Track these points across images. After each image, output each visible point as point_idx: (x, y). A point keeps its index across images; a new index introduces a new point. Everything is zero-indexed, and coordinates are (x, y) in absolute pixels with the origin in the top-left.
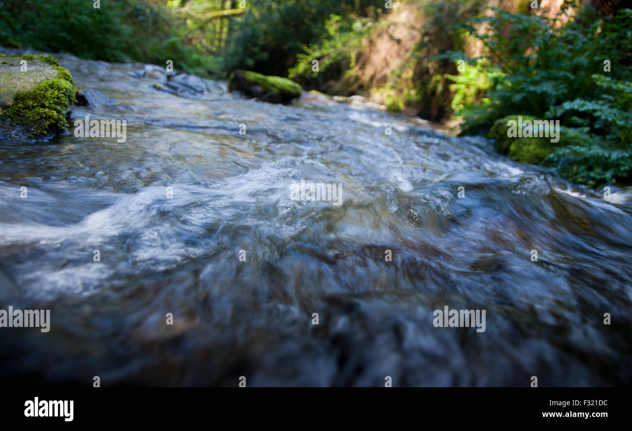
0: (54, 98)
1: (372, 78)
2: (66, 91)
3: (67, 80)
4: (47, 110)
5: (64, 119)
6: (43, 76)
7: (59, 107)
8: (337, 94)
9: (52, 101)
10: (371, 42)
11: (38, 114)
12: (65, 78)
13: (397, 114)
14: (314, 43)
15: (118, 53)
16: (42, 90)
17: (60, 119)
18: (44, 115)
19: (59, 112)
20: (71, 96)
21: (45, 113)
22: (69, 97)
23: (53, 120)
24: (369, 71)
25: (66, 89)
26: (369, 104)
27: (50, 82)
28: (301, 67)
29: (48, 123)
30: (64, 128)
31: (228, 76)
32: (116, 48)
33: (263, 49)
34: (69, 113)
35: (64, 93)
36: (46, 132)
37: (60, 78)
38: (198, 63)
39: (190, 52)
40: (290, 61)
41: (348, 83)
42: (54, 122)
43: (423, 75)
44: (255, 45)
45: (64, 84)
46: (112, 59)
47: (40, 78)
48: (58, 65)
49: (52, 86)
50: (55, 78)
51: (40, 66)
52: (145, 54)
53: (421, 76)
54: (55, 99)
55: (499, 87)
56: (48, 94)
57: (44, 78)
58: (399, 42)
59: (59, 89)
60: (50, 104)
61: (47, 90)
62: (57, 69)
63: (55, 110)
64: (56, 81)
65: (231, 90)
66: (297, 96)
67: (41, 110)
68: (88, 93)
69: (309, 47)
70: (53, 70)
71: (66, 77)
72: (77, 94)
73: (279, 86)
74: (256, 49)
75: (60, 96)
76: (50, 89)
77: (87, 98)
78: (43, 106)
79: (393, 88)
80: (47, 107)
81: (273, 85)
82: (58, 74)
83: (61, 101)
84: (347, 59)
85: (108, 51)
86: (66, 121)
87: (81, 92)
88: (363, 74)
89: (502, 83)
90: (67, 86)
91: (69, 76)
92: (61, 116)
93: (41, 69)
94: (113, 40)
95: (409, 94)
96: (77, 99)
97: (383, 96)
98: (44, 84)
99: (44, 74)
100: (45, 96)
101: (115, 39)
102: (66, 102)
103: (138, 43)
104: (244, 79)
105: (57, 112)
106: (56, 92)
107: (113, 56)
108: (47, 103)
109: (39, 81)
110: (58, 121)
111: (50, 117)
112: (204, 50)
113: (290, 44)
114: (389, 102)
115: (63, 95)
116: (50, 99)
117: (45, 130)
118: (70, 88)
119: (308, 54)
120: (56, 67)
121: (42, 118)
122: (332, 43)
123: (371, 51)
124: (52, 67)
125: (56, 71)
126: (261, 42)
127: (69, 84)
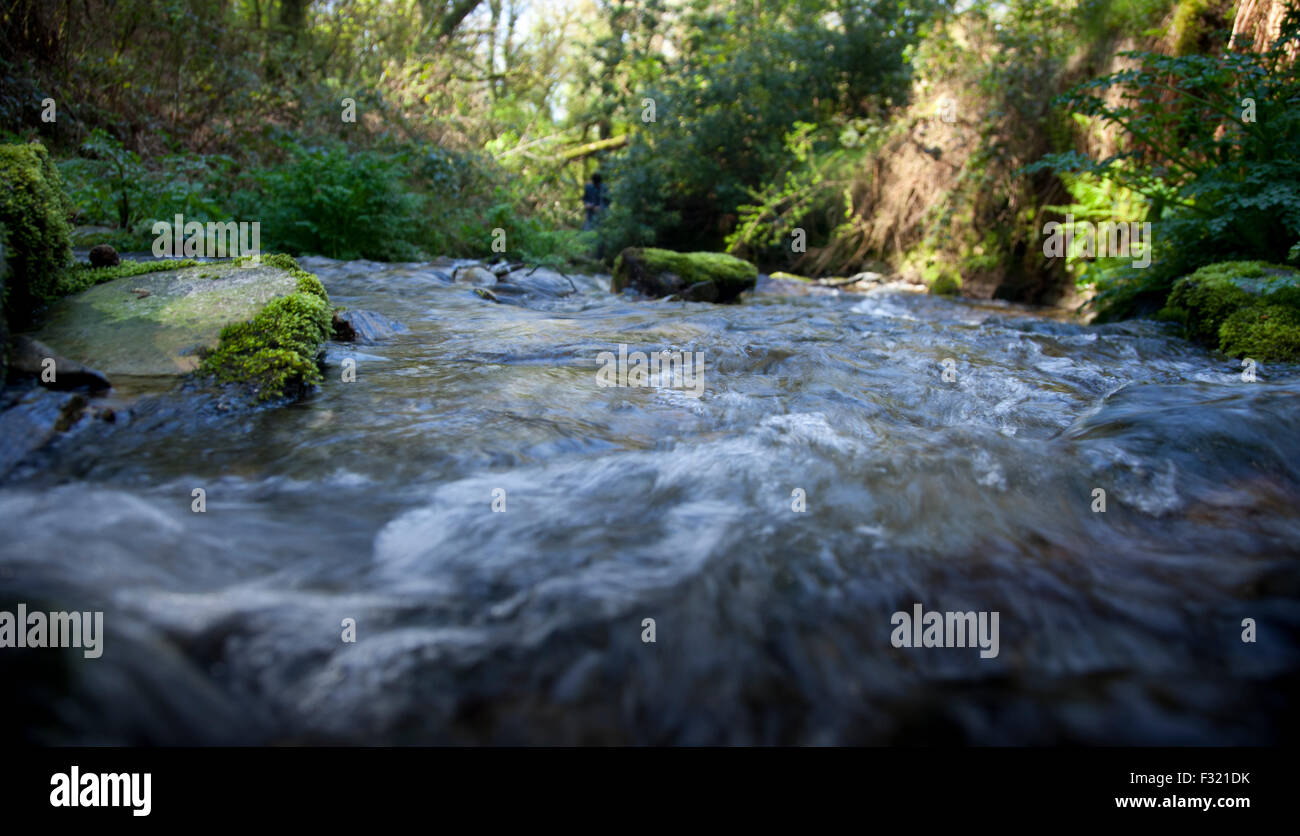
0: (292, 328)
1: (891, 234)
2: (314, 314)
3: (315, 293)
4: (280, 352)
5: (314, 366)
6: (270, 291)
7: (302, 345)
8: (823, 274)
9: (289, 335)
10: (881, 165)
11: (265, 360)
12: (310, 291)
13: (952, 297)
14: (768, 183)
15: (402, 245)
16: (271, 316)
17: (305, 367)
18: (277, 362)
19: (303, 353)
20: (325, 323)
21: (277, 357)
22: (320, 325)
23: (293, 369)
24: (884, 221)
25: (314, 310)
26: (893, 286)
27: (284, 300)
28: (749, 229)
29: (284, 375)
30: (313, 382)
31: (610, 264)
32: (398, 237)
33: (670, 205)
34: (322, 355)
35: (310, 318)
36: (280, 394)
37: (301, 290)
38: (551, 247)
39: (534, 227)
40: (724, 222)
41: (844, 250)
42: (294, 372)
43: (996, 215)
44: (654, 199)
45: (311, 300)
46: (392, 256)
47: (266, 295)
48: (297, 269)
49: (287, 307)
50: (292, 291)
51: (266, 274)
52: (450, 240)
53: (993, 217)
54: (295, 331)
55: (1167, 212)
56: (283, 322)
57: (273, 294)
58: (936, 154)
59: (301, 311)
60: (286, 339)
61: (280, 315)
62: (297, 275)
63: (296, 349)
64: (295, 296)
65: (618, 288)
66: (748, 284)
67: (271, 353)
68: (355, 317)
69: (758, 190)
70: (289, 279)
71: (313, 289)
72: (335, 318)
73: (712, 269)
74: (657, 208)
75: (303, 324)
76: (285, 313)
77: (353, 326)
78: (274, 345)
79: (934, 248)
80: (282, 346)
81: (700, 268)
82: (298, 285)
83: (306, 332)
84: (837, 203)
85: (384, 243)
86: (317, 370)
87: (341, 316)
88: (872, 227)
89: (1172, 203)
90: (316, 305)
91: (317, 286)
92: (307, 361)
93: (267, 278)
94: (392, 223)
95: (971, 256)
96: (334, 327)
97: (919, 268)
98: (273, 304)
99: (273, 287)
100: (276, 327)
101: (396, 220)
102: (315, 335)
103: (437, 223)
104: (642, 262)
105: (300, 354)
106: (297, 318)
107: (393, 251)
108: (280, 340)
109: (264, 301)
110: (301, 370)
111: (287, 365)
112: (560, 221)
113: (721, 189)
114: (932, 275)
115: (308, 321)
116: (286, 332)
117: (280, 388)
118: (322, 308)
119: (759, 204)
120: (293, 273)
121: (272, 367)
122: (804, 175)
123: (883, 182)
124: (286, 273)
125: (294, 279)
126: (663, 193)
127: (319, 300)
